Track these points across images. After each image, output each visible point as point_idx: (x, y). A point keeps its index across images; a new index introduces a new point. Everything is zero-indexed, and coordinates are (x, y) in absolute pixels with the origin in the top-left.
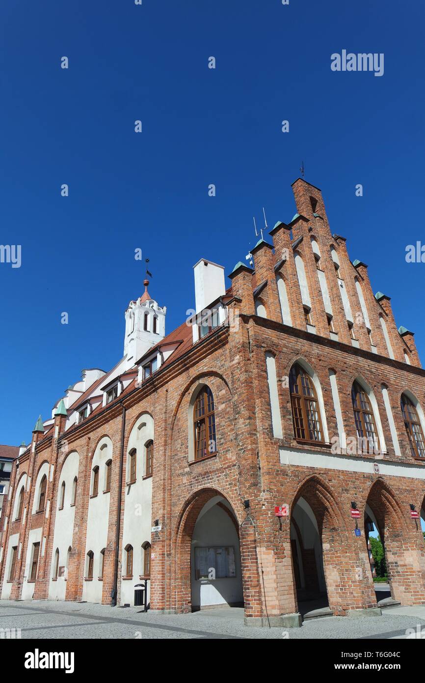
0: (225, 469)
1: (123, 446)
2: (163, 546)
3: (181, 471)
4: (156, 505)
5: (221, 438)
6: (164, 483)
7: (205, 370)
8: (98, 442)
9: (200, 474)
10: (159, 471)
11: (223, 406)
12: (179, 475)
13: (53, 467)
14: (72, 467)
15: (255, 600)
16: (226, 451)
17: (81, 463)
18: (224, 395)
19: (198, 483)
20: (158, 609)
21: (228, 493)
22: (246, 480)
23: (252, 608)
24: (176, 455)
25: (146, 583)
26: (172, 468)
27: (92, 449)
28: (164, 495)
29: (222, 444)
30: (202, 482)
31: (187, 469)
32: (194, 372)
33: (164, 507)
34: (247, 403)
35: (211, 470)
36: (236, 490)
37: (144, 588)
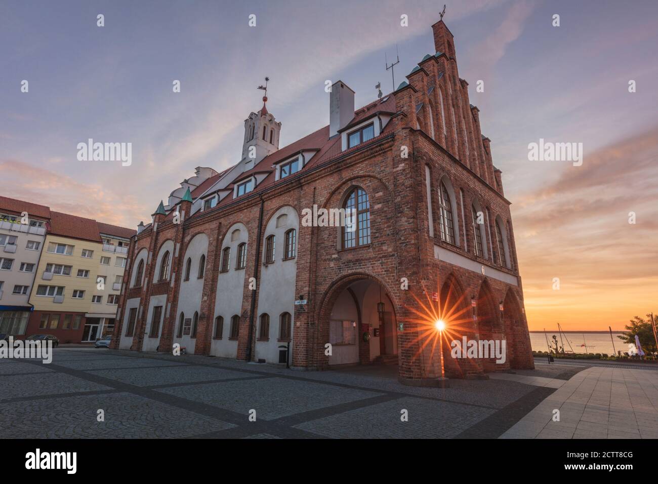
0: (380, 258)
1: (261, 232)
2: (308, 317)
3: (329, 257)
4: (300, 283)
5: (376, 233)
6: (310, 265)
7: (361, 173)
8: (230, 227)
9: (350, 261)
10: (305, 255)
11: (379, 206)
12: (325, 260)
13: (178, 245)
14: (200, 246)
15: (416, 366)
16: (382, 244)
17: (210, 244)
18: (381, 196)
19: (348, 267)
20: (302, 366)
21: (383, 278)
22: (407, 268)
23: (413, 372)
24: (323, 243)
25: (289, 345)
26: (318, 254)
27: (222, 233)
28: (310, 275)
29: (377, 237)
30: (353, 267)
31: (335, 256)
32: (346, 175)
33: (310, 285)
34: (412, 204)
35: (363, 258)
36: (393, 276)
37: (286, 349)
